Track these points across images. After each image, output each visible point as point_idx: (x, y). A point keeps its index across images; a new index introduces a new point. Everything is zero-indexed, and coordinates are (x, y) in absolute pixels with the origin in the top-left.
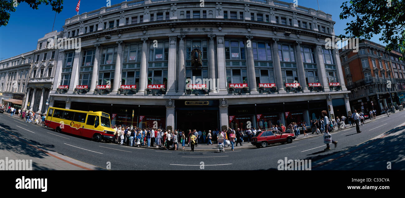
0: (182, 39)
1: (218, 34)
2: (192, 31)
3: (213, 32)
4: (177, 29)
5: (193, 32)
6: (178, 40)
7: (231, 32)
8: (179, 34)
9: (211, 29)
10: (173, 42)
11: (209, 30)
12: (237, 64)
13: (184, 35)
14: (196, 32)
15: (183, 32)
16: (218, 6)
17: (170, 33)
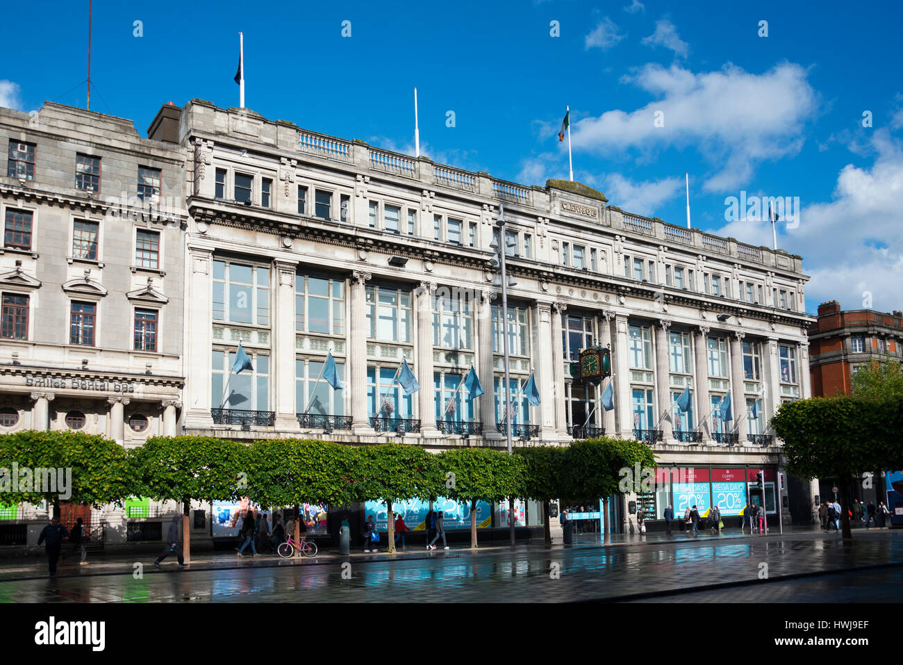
0: (560, 314)
1: (619, 311)
2: (576, 297)
3: (610, 305)
4: (551, 286)
5: (577, 299)
6: (553, 310)
7: (638, 310)
8: (554, 299)
9: (607, 298)
10: (545, 316)
11: (603, 300)
13: (563, 305)
14: (584, 301)
15: (562, 296)
16: (619, 245)
17: (538, 293)
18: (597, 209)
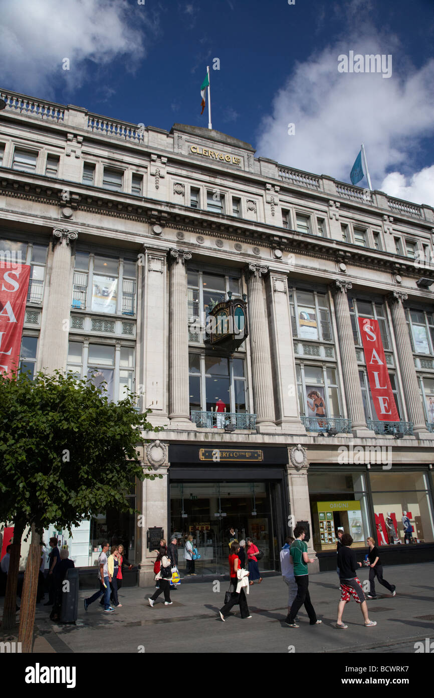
0: (183, 264)
1: (273, 265)
2: (208, 246)
3: (260, 258)
4: (167, 229)
5: (210, 249)
6: (171, 260)
7: (303, 267)
8: (174, 246)
9: (256, 250)
10: (157, 265)
11: (251, 252)
12: (313, 351)
13: (187, 253)
14: (219, 251)
15: (184, 243)
16: (271, 195)
17: (147, 237)
18: (241, 159)
